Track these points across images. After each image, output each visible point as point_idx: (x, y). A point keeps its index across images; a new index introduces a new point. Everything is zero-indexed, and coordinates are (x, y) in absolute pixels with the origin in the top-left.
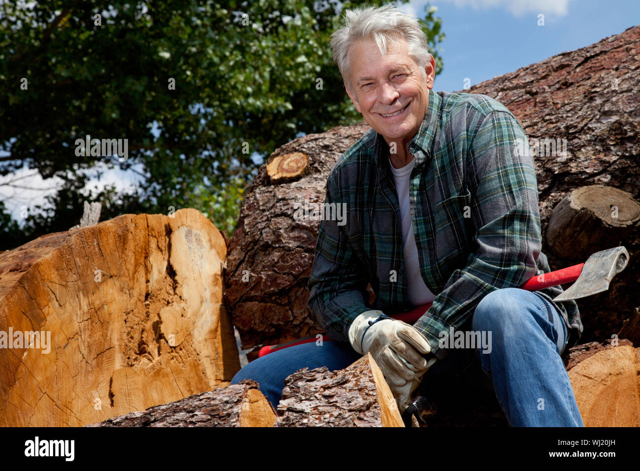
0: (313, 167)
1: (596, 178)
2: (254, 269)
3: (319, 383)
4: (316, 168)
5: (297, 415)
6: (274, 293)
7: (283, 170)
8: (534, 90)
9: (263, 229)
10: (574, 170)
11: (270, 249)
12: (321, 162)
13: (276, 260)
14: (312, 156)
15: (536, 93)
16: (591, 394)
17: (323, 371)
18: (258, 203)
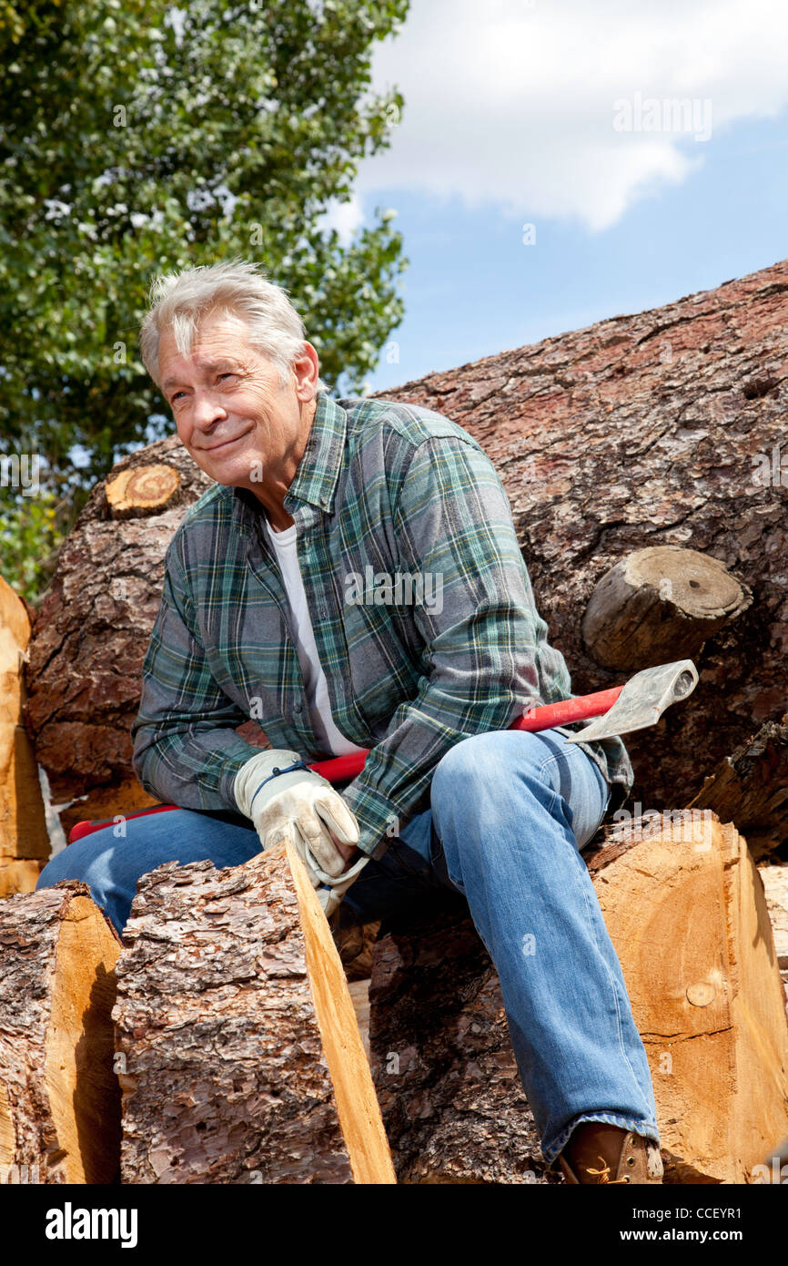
0: (188, 491)
1: (668, 534)
2: (78, 666)
3: (198, 890)
4: (193, 493)
5: (158, 946)
6: (112, 710)
7: (135, 495)
8: (569, 378)
9: (96, 596)
10: (632, 519)
11: (108, 632)
12: (202, 484)
13: (117, 651)
14: (187, 473)
15: (572, 384)
16: (647, 902)
17: (205, 867)
18: (88, 551)
